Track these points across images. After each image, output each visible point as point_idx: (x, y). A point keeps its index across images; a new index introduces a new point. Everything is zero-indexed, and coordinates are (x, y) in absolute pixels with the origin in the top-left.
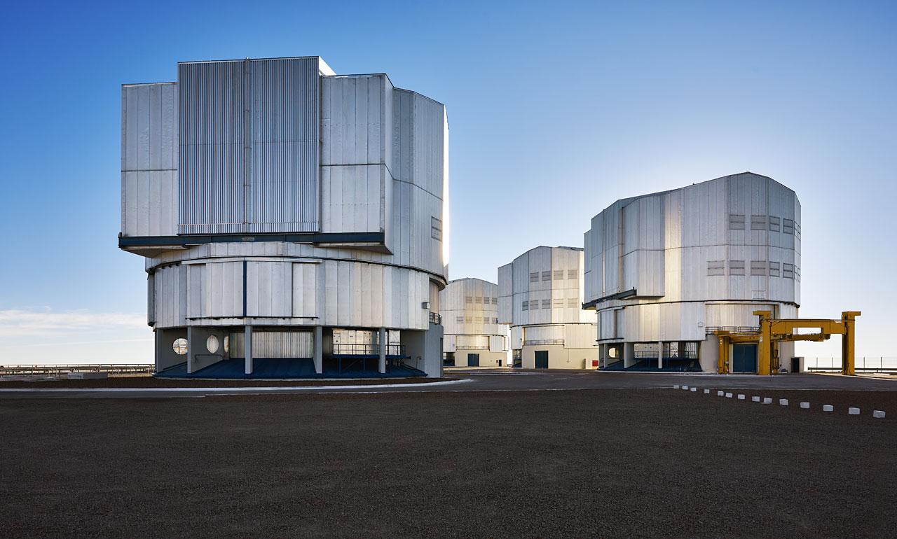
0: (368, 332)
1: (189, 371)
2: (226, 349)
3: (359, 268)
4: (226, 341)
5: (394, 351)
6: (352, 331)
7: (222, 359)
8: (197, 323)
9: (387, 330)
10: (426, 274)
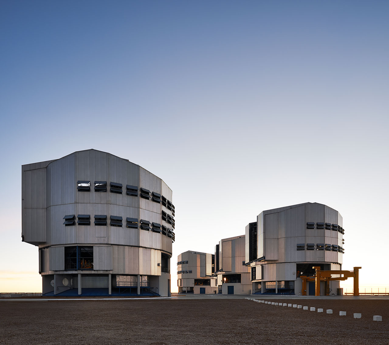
0: (132, 277)
1: (55, 294)
2: (72, 284)
3: (128, 249)
4: (72, 280)
5: (145, 285)
6: (125, 276)
7: (70, 289)
8: (58, 273)
9: (141, 276)
10: (160, 251)
